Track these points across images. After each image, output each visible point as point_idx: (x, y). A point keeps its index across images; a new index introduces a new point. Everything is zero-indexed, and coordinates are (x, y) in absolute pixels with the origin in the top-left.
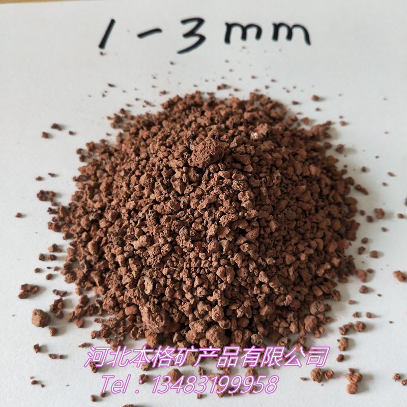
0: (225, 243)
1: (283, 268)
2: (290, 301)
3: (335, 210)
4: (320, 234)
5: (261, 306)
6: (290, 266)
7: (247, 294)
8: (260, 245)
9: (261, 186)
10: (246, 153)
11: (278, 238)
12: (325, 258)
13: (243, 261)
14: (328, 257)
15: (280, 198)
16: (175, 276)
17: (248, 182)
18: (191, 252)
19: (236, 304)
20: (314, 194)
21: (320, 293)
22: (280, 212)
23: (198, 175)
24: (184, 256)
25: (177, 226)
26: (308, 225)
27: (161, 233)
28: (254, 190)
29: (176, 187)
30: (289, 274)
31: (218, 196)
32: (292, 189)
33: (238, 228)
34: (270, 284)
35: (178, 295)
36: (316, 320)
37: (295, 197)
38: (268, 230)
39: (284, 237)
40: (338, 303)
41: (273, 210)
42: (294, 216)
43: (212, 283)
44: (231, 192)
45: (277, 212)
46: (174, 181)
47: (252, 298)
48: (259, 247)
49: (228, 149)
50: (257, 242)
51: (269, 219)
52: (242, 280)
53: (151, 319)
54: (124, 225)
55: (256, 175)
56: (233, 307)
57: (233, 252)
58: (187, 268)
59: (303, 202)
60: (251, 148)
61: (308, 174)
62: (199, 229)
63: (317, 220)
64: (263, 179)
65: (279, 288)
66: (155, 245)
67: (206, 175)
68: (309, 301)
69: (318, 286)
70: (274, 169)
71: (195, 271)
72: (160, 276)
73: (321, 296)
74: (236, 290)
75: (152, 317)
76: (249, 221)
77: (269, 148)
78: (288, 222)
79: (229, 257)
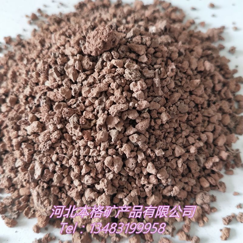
0: (113, 133)
1: (172, 160)
2: (177, 192)
3: (226, 105)
4: (211, 128)
5: (148, 195)
6: (179, 158)
7: (135, 183)
8: (150, 137)
9: (155, 77)
10: (142, 44)
11: (169, 130)
12: (214, 151)
13: (132, 151)
14: (217, 150)
15: (174, 90)
16: (64, 163)
17: (141, 72)
18: (80, 140)
19: (123, 193)
20: (207, 89)
21: (206, 185)
22: (173, 105)
23: (91, 63)
24: (74, 144)
25: (67, 113)
26: (200, 119)
27: (51, 120)
28: (147, 81)
29: (69, 74)
30: (177, 166)
31: (109, 85)
32: (186, 83)
33: (128, 118)
34: (158, 176)
35: (66, 182)
36: (201, 210)
37: (188, 90)
38: (159, 122)
39: (175, 129)
40: (223, 194)
41: (165, 102)
42: (187, 109)
43: (99, 172)
44: (123, 81)
45: (170, 104)
46: (67, 68)
47: (140, 188)
48: (149, 139)
49: (124, 39)
50: (147, 133)
51: (160, 111)
52: (130, 170)
53: (40, 202)
54: (20, 110)
55: (151, 66)
56: (120, 196)
57: (122, 142)
58: (76, 156)
59: (196, 95)
60: (147, 38)
61: (202, 69)
62: (89, 117)
63: (209, 114)
64: (157, 70)
65: (167, 179)
66: (46, 131)
67: (99, 63)
68: (195, 192)
69: (205, 177)
70: (169, 61)
71: (84, 159)
72: (49, 162)
73: (207, 188)
74: (123, 179)
75: (41, 200)
76: (140, 112)
77: (166, 42)
78: (180, 115)
79: (118, 147)
